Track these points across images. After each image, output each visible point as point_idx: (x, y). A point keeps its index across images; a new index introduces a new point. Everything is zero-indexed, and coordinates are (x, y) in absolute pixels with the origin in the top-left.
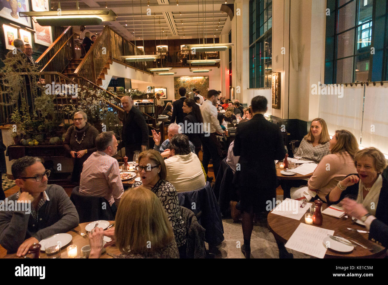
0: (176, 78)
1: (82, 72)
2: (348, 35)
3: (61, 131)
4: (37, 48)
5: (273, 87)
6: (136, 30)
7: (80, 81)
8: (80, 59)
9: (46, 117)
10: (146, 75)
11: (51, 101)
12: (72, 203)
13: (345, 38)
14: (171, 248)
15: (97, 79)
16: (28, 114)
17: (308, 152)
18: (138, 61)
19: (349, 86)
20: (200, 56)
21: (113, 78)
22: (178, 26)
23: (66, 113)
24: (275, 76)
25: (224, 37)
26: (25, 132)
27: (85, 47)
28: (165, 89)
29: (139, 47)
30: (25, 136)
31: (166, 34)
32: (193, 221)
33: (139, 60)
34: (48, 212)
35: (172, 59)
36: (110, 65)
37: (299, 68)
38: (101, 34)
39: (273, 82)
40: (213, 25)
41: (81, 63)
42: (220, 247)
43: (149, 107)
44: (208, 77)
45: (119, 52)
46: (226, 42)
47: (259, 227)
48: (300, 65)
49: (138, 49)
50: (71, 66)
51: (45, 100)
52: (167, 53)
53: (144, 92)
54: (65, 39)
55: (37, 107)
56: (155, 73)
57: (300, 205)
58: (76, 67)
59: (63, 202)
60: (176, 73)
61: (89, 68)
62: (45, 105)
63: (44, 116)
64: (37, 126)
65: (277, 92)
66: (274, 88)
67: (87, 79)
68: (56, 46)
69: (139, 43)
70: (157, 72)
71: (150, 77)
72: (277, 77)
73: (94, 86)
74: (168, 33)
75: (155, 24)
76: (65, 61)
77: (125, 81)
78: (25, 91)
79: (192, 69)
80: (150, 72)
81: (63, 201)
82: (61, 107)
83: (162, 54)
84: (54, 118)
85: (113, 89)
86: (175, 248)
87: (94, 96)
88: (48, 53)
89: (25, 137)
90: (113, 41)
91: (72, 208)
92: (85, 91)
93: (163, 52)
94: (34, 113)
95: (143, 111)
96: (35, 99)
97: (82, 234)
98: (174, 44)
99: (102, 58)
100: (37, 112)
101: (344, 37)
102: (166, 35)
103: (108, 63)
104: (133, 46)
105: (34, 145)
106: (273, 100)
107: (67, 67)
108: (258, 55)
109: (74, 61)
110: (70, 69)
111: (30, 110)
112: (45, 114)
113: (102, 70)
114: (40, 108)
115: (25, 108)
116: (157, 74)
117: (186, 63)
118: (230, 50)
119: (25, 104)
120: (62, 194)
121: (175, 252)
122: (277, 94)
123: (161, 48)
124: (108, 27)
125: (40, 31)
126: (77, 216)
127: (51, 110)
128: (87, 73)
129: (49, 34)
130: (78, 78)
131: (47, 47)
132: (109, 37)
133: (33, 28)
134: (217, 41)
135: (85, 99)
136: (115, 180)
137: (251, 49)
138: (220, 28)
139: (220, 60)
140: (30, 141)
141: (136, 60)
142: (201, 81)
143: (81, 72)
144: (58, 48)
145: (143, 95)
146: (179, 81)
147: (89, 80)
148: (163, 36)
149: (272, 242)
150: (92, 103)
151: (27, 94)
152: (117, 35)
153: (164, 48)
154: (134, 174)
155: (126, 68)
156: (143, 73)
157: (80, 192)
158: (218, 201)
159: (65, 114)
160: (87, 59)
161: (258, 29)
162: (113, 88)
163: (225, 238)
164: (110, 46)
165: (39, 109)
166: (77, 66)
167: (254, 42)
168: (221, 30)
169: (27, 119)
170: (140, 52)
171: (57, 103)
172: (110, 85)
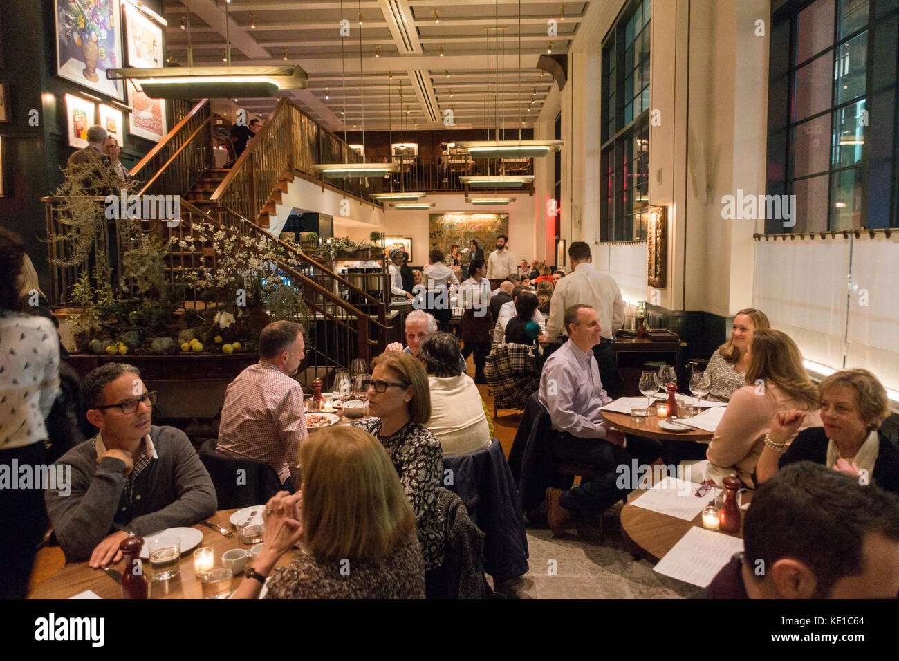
0: (433, 217)
1: (228, 199)
2: (817, 126)
3: (176, 325)
4: (133, 143)
5: (651, 238)
6: (348, 109)
7: (223, 216)
8: (225, 170)
9: (147, 293)
10: (367, 207)
11: (158, 259)
12: (204, 467)
13: (811, 133)
14: (410, 549)
15: (259, 213)
16: (108, 286)
17: (726, 385)
18: (350, 176)
19: (818, 237)
20: (489, 168)
21: (294, 213)
22: (442, 101)
23: (190, 284)
24: (654, 214)
25: (544, 126)
26: (100, 325)
27: (234, 144)
28: (409, 241)
29: (353, 147)
30: (100, 333)
31: (414, 118)
32: (460, 515)
33: (352, 173)
34: (155, 482)
35: (425, 174)
36: (289, 183)
37: (707, 197)
38: (271, 117)
39: (651, 228)
40: (518, 100)
41: (227, 177)
42: (521, 588)
43: (371, 276)
44: (506, 216)
45: (308, 155)
46: (548, 139)
47: (610, 549)
48: (710, 190)
49: (350, 150)
50: (202, 184)
51: (147, 255)
52: (415, 160)
53: (362, 243)
54: (194, 127)
55: (128, 270)
56: (386, 204)
57: (696, 492)
58: (216, 187)
59: (185, 464)
60: (433, 205)
61: (243, 189)
62: (147, 267)
63: (141, 291)
64: (127, 312)
65: (658, 249)
66: (653, 241)
67: (239, 213)
68: (173, 141)
69: (355, 137)
70: (391, 202)
71: (375, 212)
72: (659, 216)
73: (251, 229)
74: (419, 116)
75: (391, 96)
76: (190, 174)
77: (320, 220)
78: (105, 236)
79: (470, 196)
80: (376, 200)
81: (185, 462)
82: (180, 273)
83: (405, 162)
84: (163, 295)
85: (293, 236)
86: (417, 550)
87: (253, 248)
88: (156, 157)
89: (99, 336)
90: (296, 131)
91: (202, 478)
92: (233, 238)
93: (406, 157)
94: (122, 284)
95: (357, 286)
96: (127, 253)
97: (223, 531)
98: (432, 139)
99: (271, 167)
100: (127, 281)
101: (810, 130)
102: (415, 121)
103: (285, 181)
104: (340, 144)
105: (118, 353)
106: (650, 268)
107: (194, 187)
108: (620, 168)
109: (209, 173)
110: (200, 190)
111: (113, 276)
112: (144, 287)
113: (271, 194)
114: (136, 273)
115: (104, 272)
116: (392, 206)
117: (457, 184)
118: (558, 155)
119: (103, 265)
120: (184, 448)
121: (416, 559)
122: (658, 255)
123: (402, 148)
124: (288, 102)
125: (141, 108)
126: (214, 493)
127: (158, 278)
128: (238, 199)
129: (161, 116)
130: (219, 209)
131: (154, 144)
132: (288, 123)
133: (126, 102)
134: (528, 134)
135: (232, 256)
136: (292, 428)
137: (605, 153)
138: (536, 106)
139: (533, 176)
140: (111, 344)
141: (347, 173)
142: (490, 225)
143: (225, 197)
144: (177, 147)
145: (359, 250)
146: (441, 222)
147: (242, 215)
148: (407, 121)
149: (638, 582)
150: (248, 263)
151: (108, 244)
152: (305, 120)
153: (408, 150)
154: (335, 418)
155: (323, 191)
156: (359, 202)
157: (218, 450)
158: (518, 487)
159: (188, 289)
160: (239, 170)
161: (621, 109)
162: (294, 234)
163: (530, 567)
164: (291, 143)
165: (132, 275)
166: (215, 184)
167: (612, 139)
168: (539, 111)
169: (105, 296)
170: (354, 158)
171: (172, 264)
172: (287, 228)
